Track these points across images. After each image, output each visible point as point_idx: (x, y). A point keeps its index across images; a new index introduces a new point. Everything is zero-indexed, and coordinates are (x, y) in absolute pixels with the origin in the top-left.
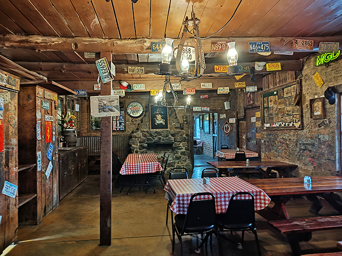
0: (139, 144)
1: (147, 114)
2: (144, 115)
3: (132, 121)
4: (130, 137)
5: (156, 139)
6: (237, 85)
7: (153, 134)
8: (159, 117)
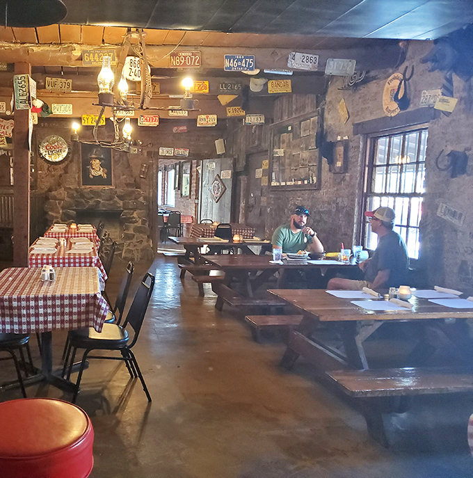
0: (61, 212)
1: (76, 158)
2: (70, 159)
3: (48, 169)
4: (47, 198)
5: (91, 202)
6: (231, 113)
7: (86, 195)
8: (96, 163)
